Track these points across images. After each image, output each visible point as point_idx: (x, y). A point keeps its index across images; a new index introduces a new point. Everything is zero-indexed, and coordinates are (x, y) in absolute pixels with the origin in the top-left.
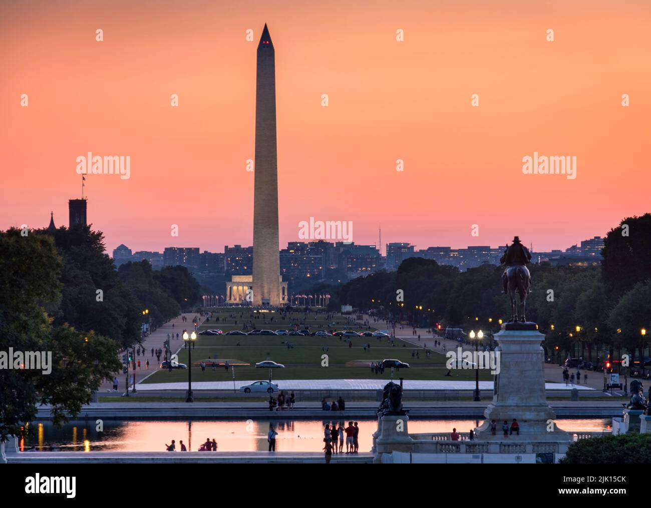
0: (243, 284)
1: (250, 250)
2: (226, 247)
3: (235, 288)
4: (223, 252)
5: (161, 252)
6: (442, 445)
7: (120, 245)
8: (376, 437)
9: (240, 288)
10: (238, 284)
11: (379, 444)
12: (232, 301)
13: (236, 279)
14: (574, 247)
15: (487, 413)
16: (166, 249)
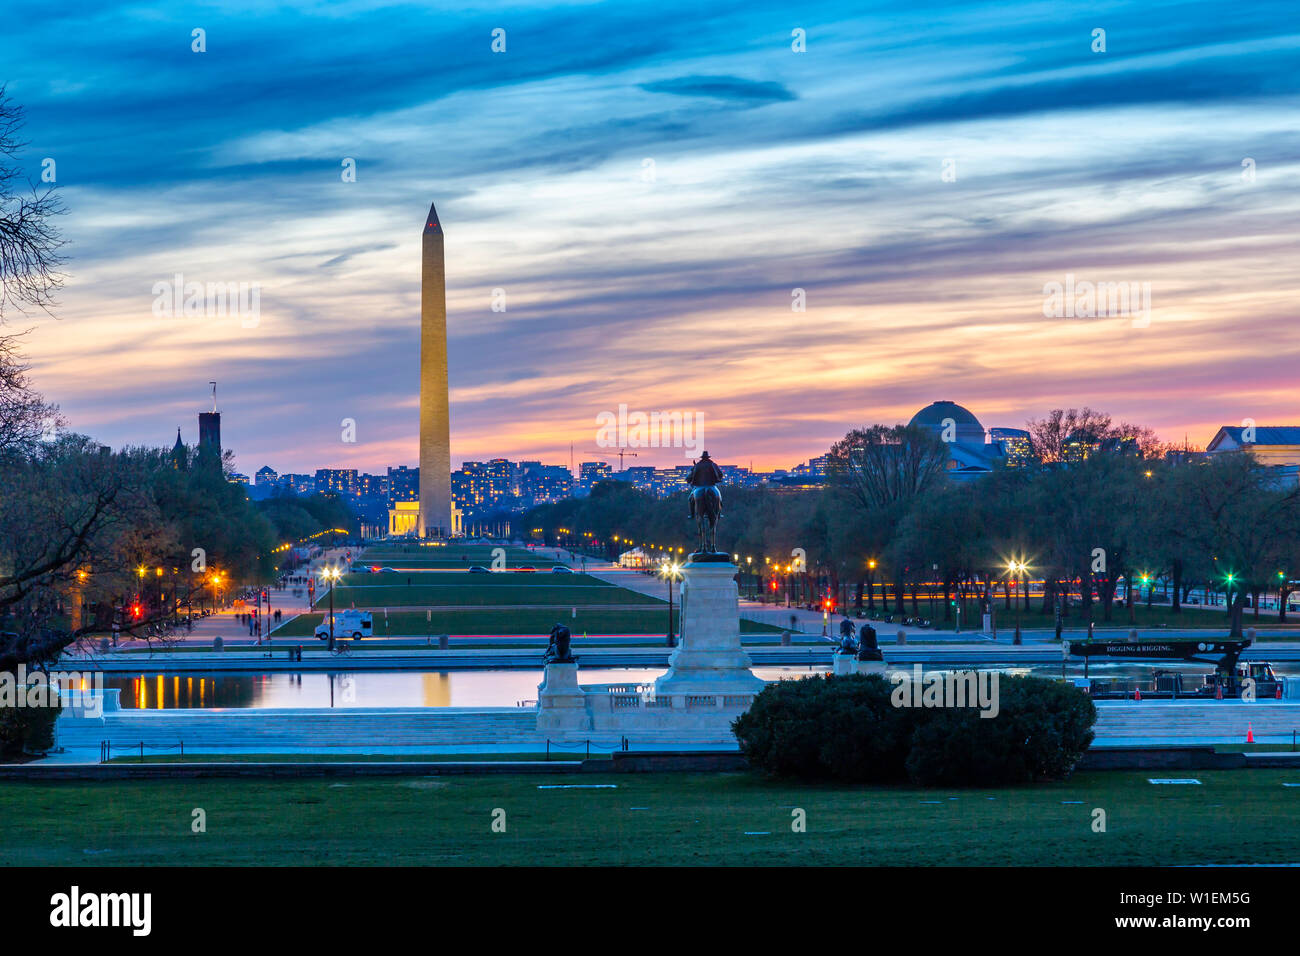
0: (409, 512)
1: (416, 472)
2: (390, 469)
3: (399, 517)
4: (386, 474)
5: (313, 475)
6: (617, 697)
7: (262, 467)
8: (541, 688)
9: (406, 517)
10: (403, 512)
11: (544, 697)
12: (397, 533)
13: (400, 505)
14: (801, 467)
15: (671, 660)
16: (318, 471)
